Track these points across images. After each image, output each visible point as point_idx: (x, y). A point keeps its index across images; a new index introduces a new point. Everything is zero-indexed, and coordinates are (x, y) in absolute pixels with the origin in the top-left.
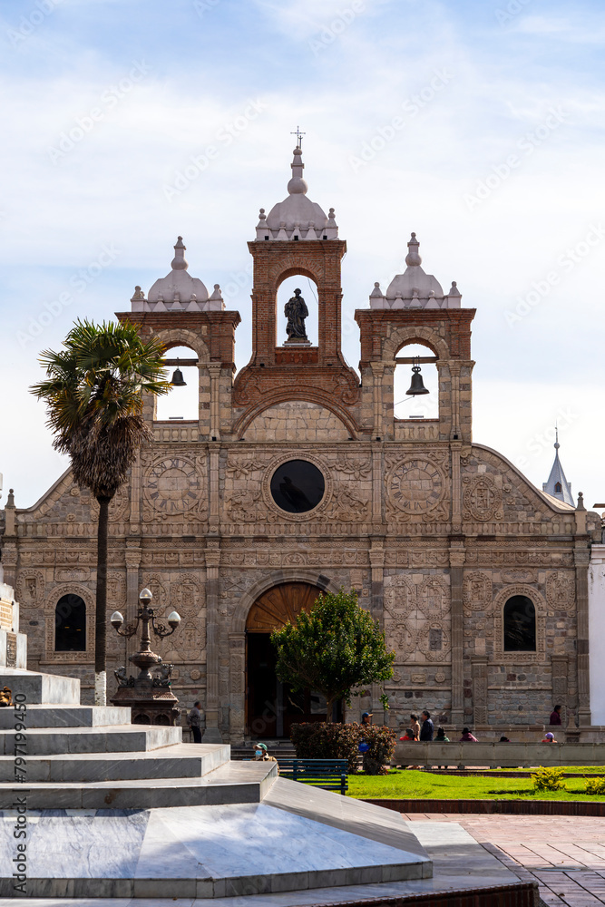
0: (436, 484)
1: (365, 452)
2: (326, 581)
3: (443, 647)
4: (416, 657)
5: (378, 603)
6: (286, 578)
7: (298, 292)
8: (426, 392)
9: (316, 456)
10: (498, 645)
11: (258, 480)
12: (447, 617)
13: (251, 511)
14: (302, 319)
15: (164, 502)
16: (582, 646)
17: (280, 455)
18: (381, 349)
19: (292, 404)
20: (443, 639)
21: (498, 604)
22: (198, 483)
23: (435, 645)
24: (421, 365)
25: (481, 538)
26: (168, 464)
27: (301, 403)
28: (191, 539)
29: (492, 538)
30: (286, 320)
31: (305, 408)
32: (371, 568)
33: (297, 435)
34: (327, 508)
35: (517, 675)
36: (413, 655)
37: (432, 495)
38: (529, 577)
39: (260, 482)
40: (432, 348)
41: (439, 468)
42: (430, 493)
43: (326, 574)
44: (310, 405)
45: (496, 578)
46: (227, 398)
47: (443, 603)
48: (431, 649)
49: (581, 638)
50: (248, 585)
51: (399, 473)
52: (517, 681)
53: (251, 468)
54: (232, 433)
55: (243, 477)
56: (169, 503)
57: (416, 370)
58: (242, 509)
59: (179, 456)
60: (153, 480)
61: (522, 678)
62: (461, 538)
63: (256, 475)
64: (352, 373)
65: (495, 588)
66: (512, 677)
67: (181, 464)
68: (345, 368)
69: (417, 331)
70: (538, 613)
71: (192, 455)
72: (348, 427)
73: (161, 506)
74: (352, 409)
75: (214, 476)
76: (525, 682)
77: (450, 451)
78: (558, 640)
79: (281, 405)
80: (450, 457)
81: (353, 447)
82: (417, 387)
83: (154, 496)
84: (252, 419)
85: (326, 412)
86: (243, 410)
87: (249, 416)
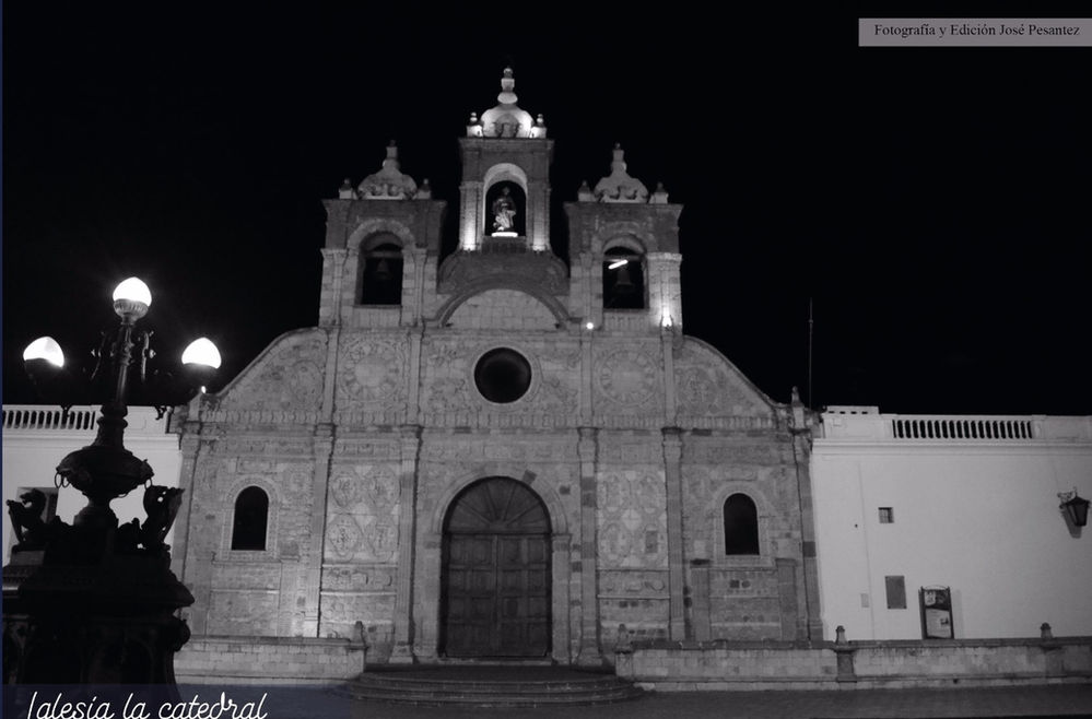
0: (648, 376)
1: (573, 341)
2: (531, 476)
3: (660, 550)
4: (631, 562)
5: (589, 501)
6: (489, 472)
9: (524, 344)
10: (719, 546)
12: (664, 517)
13: (453, 400)
15: (361, 390)
16: (809, 549)
17: (484, 343)
18: (590, 241)
19: (499, 292)
20: (659, 541)
21: (716, 503)
22: (397, 371)
23: (651, 548)
25: (696, 431)
27: (508, 291)
29: (707, 432)
31: (512, 296)
32: (581, 463)
33: (504, 323)
34: (534, 398)
35: (741, 582)
36: (626, 559)
37: (644, 387)
38: (748, 474)
39: (462, 370)
41: (650, 360)
42: (641, 385)
43: (532, 469)
44: (518, 294)
45: (714, 474)
46: (432, 285)
47: (659, 500)
48: (647, 552)
49: (806, 540)
50: (447, 479)
51: (609, 363)
52: (741, 588)
53: (453, 355)
54: (437, 319)
55: (445, 365)
56: (365, 391)
58: (443, 399)
59: (380, 342)
60: (349, 366)
61: (746, 585)
62: (678, 431)
63: (459, 363)
65: (714, 485)
66: (735, 584)
69: (625, 225)
70: (759, 513)
71: (392, 342)
72: (556, 315)
73: (357, 394)
74: (560, 299)
75: (415, 364)
76: (750, 588)
77: (662, 342)
78: (783, 543)
79: (487, 293)
80: (662, 349)
81: (561, 336)
83: (350, 383)
84: (455, 308)
85: (534, 301)
86: (448, 297)
87: (453, 303)
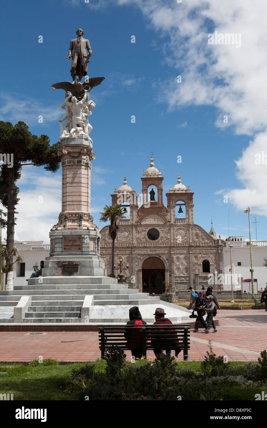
0: (185, 234)
1: (168, 226)
2: (160, 257)
3: (188, 272)
5: (172, 262)
6: (151, 256)
7: (153, 189)
8: (183, 212)
9: (158, 227)
10: (201, 271)
11: (145, 234)
12: (189, 265)
13: (142, 240)
14: (154, 195)
15: (123, 238)
16: (221, 272)
17: (149, 227)
18: (172, 202)
19: (152, 215)
20: (188, 270)
21: (201, 262)
22: (130, 234)
23: (186, 271)
24: (181, 206)
25: (196, 246)
26: (123, 229)
27: (154, 215)
28: (129, 247)
29: (199, 246)
30: (150, 196)
31: (155, 216)
32: (171, 253)
33: (153, 223)
34: (160, 240)
35: (206, 278)
36: (181, 275)
37: (185, 236)
38: (208, 255)
40: (184, 202)
41: (186, 230)
43: (160, 255)
44: (156, 215)
45: (200, 255)
46: (137, 214)
47: (188, 262)
49: (220, 269)
50: (142, 258)
51: (177, 231)
52: (206, 280)
53: (143, 231)
54: (138, 222)
55: (140, 232)
57: (180, 207)
59: (126, 228)
60: (120, 233)
62: (192, 246)
63: (143, 233)
64: (166, 208)
65: (200, 258)
67: (126, 230)
68: (164, 207)
69: (181, 198)
70: (210, 264)
71: (129, 227)
72: (165, 221)
74: (165, 216)
75: (134, 232)
77: (189, 226)
78: (215, 270)
79: (149, 215)
80: (189, 227)
81: (166, 225)
82: (180, 211)
83: (120, 237)
84: (142, 219)
85: (160, 217)
86: (141, 217)
87: (142, 218)
